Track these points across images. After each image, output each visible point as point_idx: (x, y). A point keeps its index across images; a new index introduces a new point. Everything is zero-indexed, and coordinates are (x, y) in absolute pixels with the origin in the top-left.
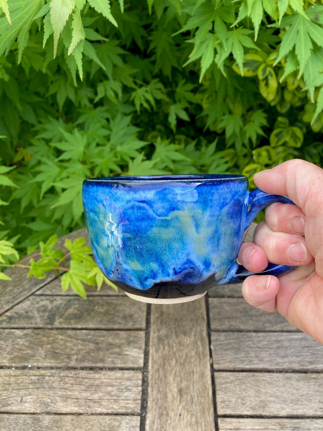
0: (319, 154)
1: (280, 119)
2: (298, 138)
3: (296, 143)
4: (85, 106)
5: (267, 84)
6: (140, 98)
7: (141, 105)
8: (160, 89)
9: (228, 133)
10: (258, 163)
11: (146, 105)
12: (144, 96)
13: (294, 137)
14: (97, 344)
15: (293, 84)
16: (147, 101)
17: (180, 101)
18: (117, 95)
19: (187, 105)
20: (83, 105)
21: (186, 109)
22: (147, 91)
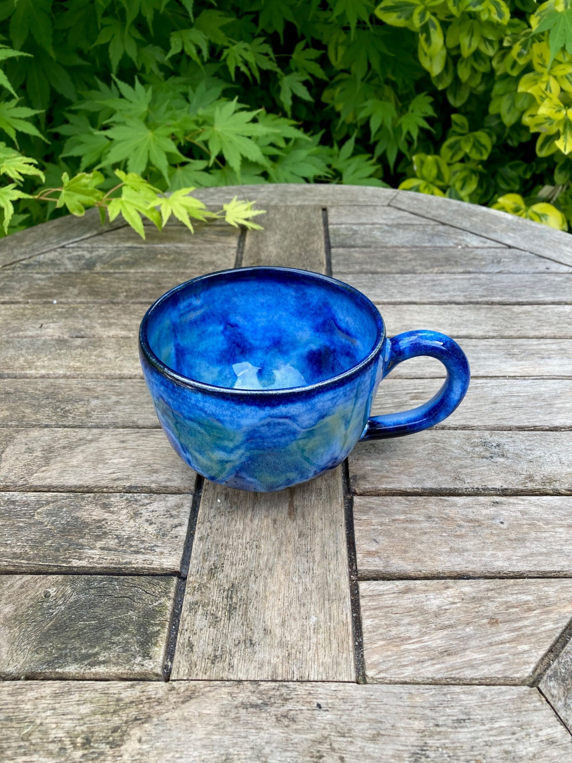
0: (520, 177)
1: (454, 117)
2: (484, 146)
3: (481, 154)
4: (152, 72)
5: (428, 40)
6: (235, 58)
7: (237, 68)
8: (267, 54)
9: (374, 126)
10: (423, 178)
11: (243, 69)
12: (241, 56)
13: (478, 145)
14: (159, 284)
15: (470, 46)
16: (246, 64)
17: (297, 70)
18: (199, 51)
19: (308, 78)
20: (148, 71)
21: (306, 83)
22: (246, 50)
